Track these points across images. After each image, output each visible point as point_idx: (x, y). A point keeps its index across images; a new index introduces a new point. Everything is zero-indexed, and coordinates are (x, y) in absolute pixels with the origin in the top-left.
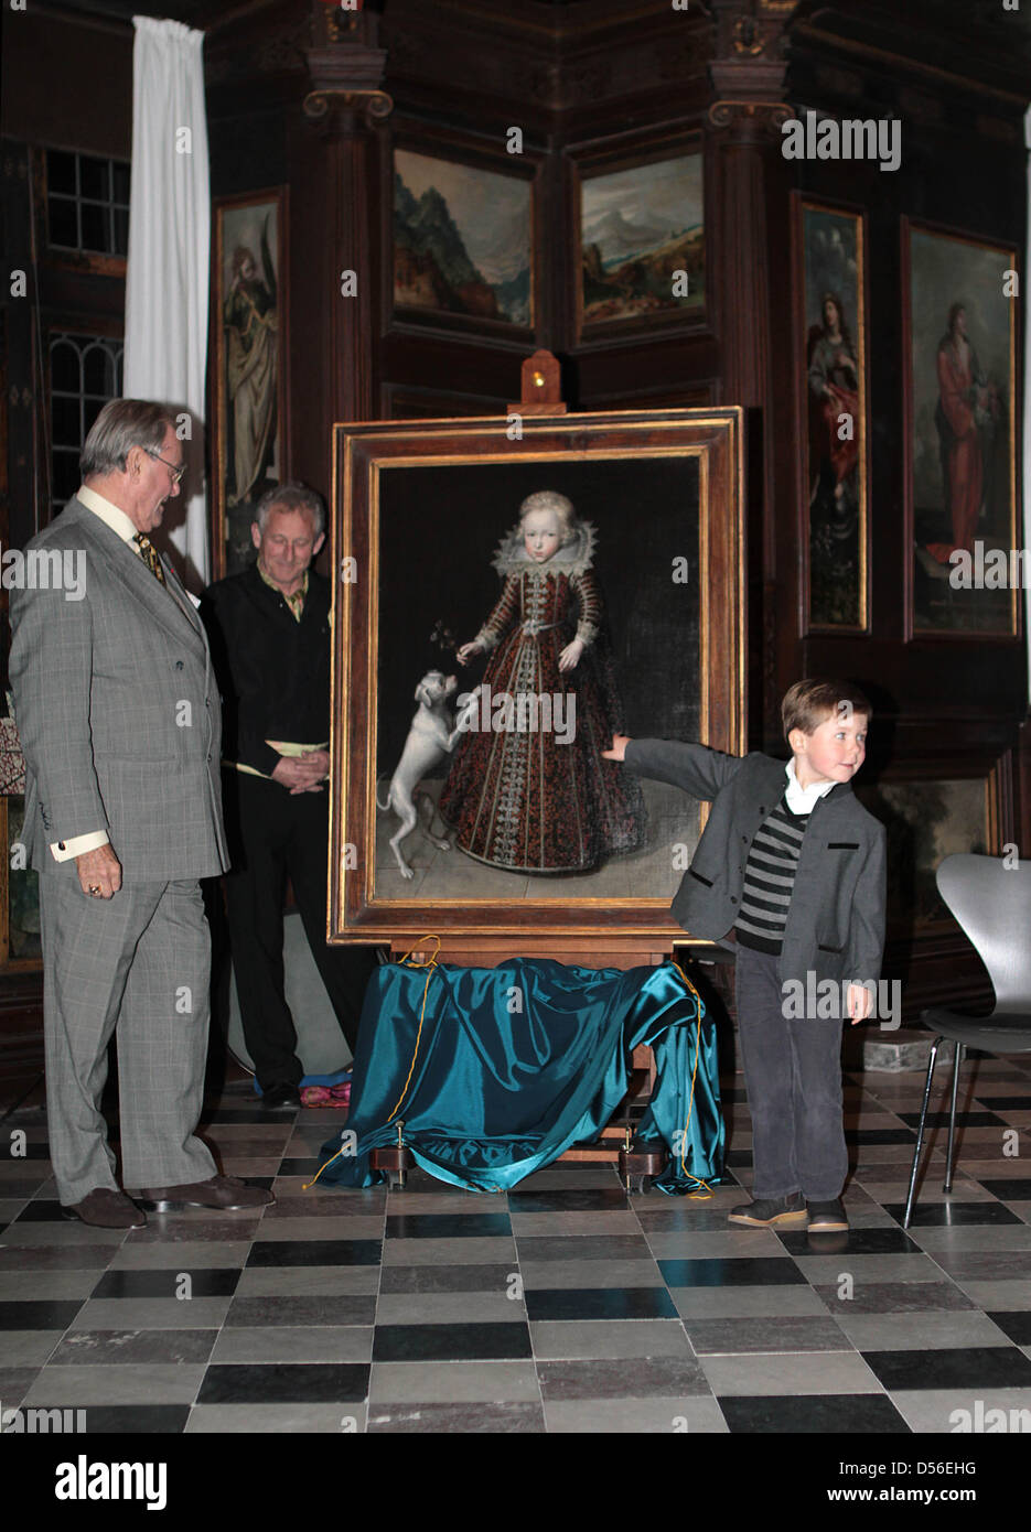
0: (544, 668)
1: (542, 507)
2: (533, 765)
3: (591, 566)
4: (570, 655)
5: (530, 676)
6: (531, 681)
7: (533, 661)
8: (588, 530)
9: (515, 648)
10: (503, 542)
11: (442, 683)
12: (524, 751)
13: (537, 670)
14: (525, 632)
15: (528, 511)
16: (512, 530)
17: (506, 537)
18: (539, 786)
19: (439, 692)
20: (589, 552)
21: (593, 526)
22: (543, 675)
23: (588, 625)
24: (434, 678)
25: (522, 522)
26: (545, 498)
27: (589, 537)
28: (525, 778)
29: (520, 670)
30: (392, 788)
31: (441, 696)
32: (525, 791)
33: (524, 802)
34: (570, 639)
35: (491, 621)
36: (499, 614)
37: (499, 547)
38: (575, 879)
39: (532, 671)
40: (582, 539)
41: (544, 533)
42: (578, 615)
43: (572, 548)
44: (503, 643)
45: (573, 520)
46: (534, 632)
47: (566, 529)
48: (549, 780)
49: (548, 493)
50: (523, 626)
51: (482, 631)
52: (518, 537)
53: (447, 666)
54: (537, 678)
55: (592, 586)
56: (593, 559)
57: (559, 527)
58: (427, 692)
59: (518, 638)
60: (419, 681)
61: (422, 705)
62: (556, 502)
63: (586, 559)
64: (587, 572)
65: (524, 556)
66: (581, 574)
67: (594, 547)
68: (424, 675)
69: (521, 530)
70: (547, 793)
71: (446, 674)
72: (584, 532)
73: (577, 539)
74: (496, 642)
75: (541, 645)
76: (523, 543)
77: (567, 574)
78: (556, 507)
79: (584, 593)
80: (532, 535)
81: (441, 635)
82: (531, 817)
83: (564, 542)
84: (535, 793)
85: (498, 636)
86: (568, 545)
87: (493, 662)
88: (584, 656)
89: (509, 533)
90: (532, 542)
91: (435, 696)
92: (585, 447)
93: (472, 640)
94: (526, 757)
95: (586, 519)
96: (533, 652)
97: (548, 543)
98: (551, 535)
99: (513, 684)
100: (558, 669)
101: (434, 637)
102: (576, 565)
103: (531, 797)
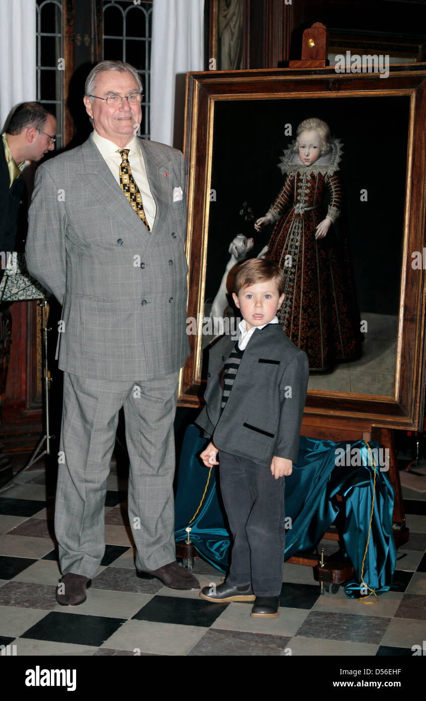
0: (306, 236)
1: (310, 129)
2: (296, 300)
3: (339, 169)
4: (323, 228)
5: (297, 241)
6: (298, 244)
7: (300, 231)
8: (338, 144)
9: (289, 222)
10: (285, 151)
11: (245, 243)
12: (291, 290)
13: (302, 237)
14: (296, 212)
15: (302, 131)
16: (291, 143)
17: (288, 148)
18: (299, 313)
19: (243, 248)
20: (338, 160)
21: (341, 142)
22: (305, 240)
23: (334, 208)
24: (240, 239)
25: (298, 139)
26: (312, 123)
27: (338, 150)
28: (291, 307)
29: (292, 236)
30: (213, 308)
31: (244, 252)
32: (290, 316)
33: (289, 323)
34: (323, 218)
35: (276, 204)
36: (281, 199)
37: (283, 155)
38: (318, 376)
39: (299, 238)
40: (334, 151)
41: (310, 146)
42: (329, 202)
43: (327, 157)
44: (282, 217)
45: (329, 138)
46: (301, 212)
47: (324, 143)
48: (305, 310)
49: (314, 119)
50: (295, 207)
51: (270, 210)
52: (295, 148)
53: (249, 232)
54: (301, 243)
55: (338, 183)
56: (339, 164)
57: (320, 142)
58: (236, 248)
59: (292, 215)
60: (232, 241)
61: (233, 256)
62: (319, 125)
63: (336, 164)
64: (336, 173)
65: (298, 161)
66: (332, 175)
67: (340, 157)
68: (234, 237)
69: (297, 144)
70: (303, 319)
71: (248, 237)
72: (335, 146)
73: (330, 151)
74: (278, 217)
75: (305, 221)
76: (298, 152)
77: (323, 173)
78: (319, 129)
79: (333, 187)
80: (304, 147)
81: (246, 210)
82: (293, 333)
83: (323, 152)
84: (296, 318)
85: (279, 214)
86: (326, 154)
87: (276, 230)
89: (289, 146)
90: (303, 152)
91: (240, 251)
92: (339, 89)
93: (264, 215)
94: (292, 294)
95: (337, 137)
96: (300, 225)
97: (313, 153)
98: (315, 147)
99: (287, 245)
100: (315, 237)
101: (242, 212)
102: (329, 168)
103: (294, 320)
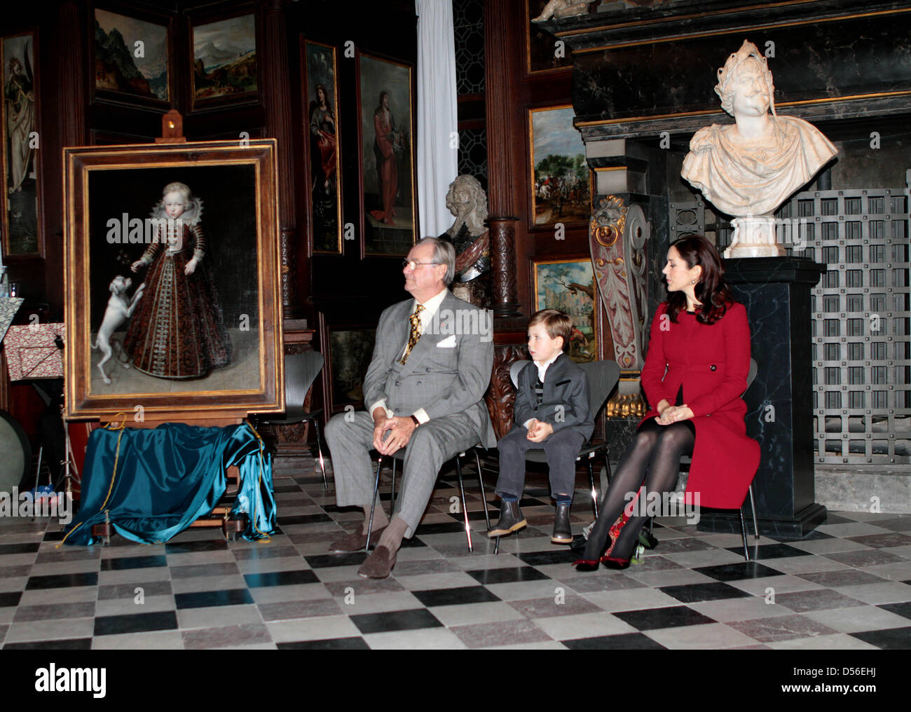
0: (177, 273)
1: (174, 191)
2: (172, 324)
3: (201, 221)
4: (191, 266)
5: (170, 278)
6: (170, 280)
7: (171, 270)
8: (198, 202)
9: (162, 263)
10: (154, 209)
11: (124, 282)
12: (167, 316)
13: (173, 274)
14: (166, 255)
15: (168, 193)
16: (159, 202)
17: (156, 206)
18: (176, 334)
19: (122, 287)
20: (199, 213)
21: (200, 200)
22: (177, 277)
23: (200, 251)
24: (120, 279)
25: (164, 198)
26: (176, 186)
27: (199, 206)
28: (168, 329)
29: (165, 274)
30: (98, 336)
31: (123, 289)
32: (169, 337)
33: (168, 342)
34: (190, 258)
35: (149, 249)
37: (153, 211)
38: (196, 381)
39: (171, 275)
40: (196, 207)
41: (175, 204)
42: (194, 246)
43: (190, 212)
44: (155, 260)
45: (191, 197)
46: (172, 255)
47: (187, 201)
48: (181, 331)
49: (177, 183)
50: (166, 252)
51: (144, 255)
52: (162, 206)
53: (126, 273)
54: (173, 278)
55: (201, 231)
56: (201, 217)
57: (184, 201)
58: (116, 287)
59: (163, 258)
60: (111, 281)
61: (114, 294)
62: (181, 188)
63: (198, 217)
64: (198, 224)
65: (166, 216)
66: (195, 225)
67: (202, 211)
68: (113, 278)
69: (163, 202)
70: (180, 338)
71: (126, 277)
72: (197, 203)
73: (192, 207)
74: (151, 260)
75: (176, 261)
76: (165, 209)
77: (188, 225)
78: (182, 191)
79: (197, 234)
80: (170, 205)
81: (122, 257)
82: (172, 350)
83: (186, 208)
84: (174, 337)
85: (153, 257)
86: (188, 210)
87: (151, 270)
88: (198, 266)
89: (158, 204)
90: (170, 209)
91: (120, 289)
92: (197, 159)
93: (139, 259)
94: (169, 320)
95: (197, 197)
96: (172, 265)
97: (178, 209)
98: (179, 205)
99: (161, 282)
100: (184, 274)
101: (119, 258)
102: (193, 220)
103: (172, 339)
